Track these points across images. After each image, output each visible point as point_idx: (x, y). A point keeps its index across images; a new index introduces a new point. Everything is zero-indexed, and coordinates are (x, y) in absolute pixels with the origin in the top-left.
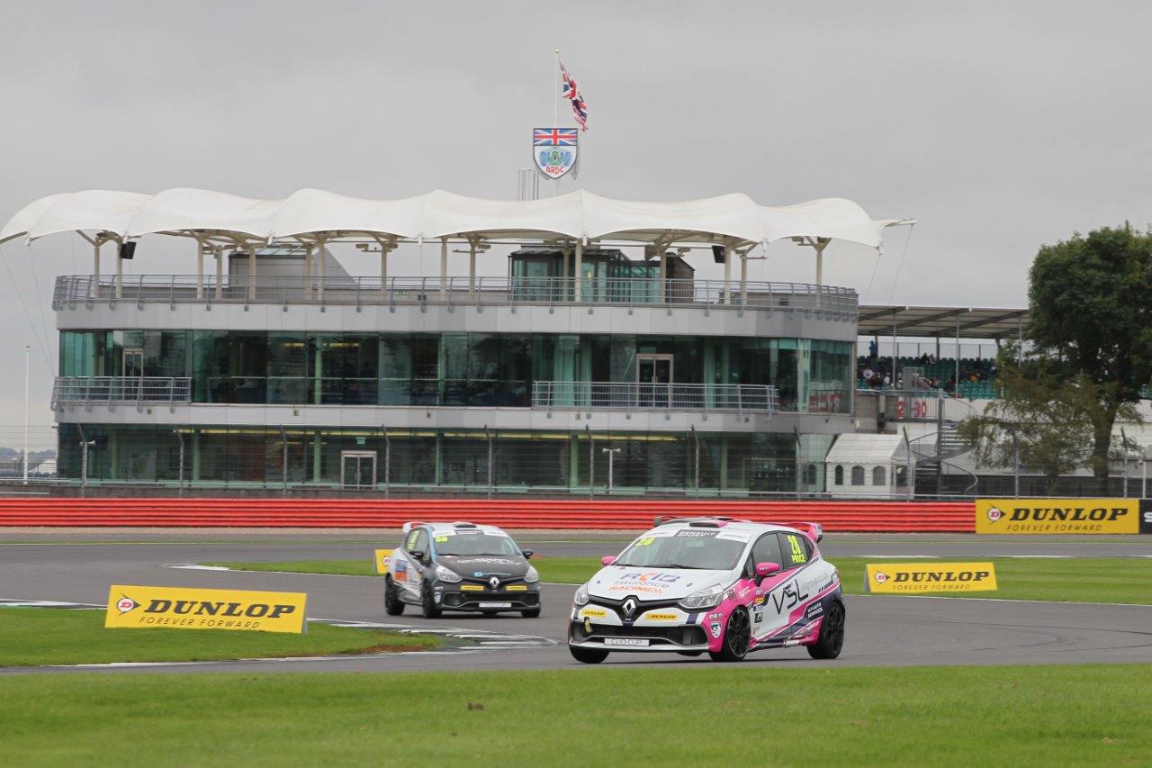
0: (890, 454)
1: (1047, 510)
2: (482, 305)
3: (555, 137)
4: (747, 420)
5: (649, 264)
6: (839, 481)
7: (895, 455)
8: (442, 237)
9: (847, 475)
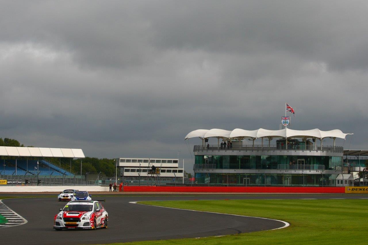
0: (348, 178)
1: (358, 189)
2: (268, 150)
3: (285, 118)
4: (318, 172)
5: (303, 142)
6: (338, 183)
7: (349, 178)
8: (262, 137)
9: (340, 182)
